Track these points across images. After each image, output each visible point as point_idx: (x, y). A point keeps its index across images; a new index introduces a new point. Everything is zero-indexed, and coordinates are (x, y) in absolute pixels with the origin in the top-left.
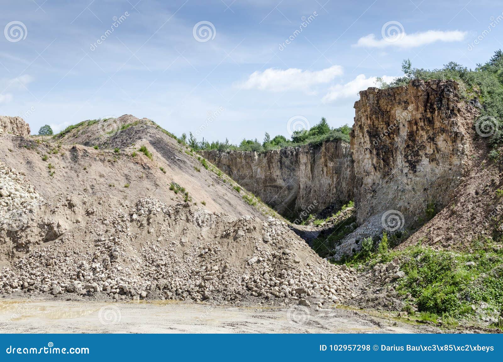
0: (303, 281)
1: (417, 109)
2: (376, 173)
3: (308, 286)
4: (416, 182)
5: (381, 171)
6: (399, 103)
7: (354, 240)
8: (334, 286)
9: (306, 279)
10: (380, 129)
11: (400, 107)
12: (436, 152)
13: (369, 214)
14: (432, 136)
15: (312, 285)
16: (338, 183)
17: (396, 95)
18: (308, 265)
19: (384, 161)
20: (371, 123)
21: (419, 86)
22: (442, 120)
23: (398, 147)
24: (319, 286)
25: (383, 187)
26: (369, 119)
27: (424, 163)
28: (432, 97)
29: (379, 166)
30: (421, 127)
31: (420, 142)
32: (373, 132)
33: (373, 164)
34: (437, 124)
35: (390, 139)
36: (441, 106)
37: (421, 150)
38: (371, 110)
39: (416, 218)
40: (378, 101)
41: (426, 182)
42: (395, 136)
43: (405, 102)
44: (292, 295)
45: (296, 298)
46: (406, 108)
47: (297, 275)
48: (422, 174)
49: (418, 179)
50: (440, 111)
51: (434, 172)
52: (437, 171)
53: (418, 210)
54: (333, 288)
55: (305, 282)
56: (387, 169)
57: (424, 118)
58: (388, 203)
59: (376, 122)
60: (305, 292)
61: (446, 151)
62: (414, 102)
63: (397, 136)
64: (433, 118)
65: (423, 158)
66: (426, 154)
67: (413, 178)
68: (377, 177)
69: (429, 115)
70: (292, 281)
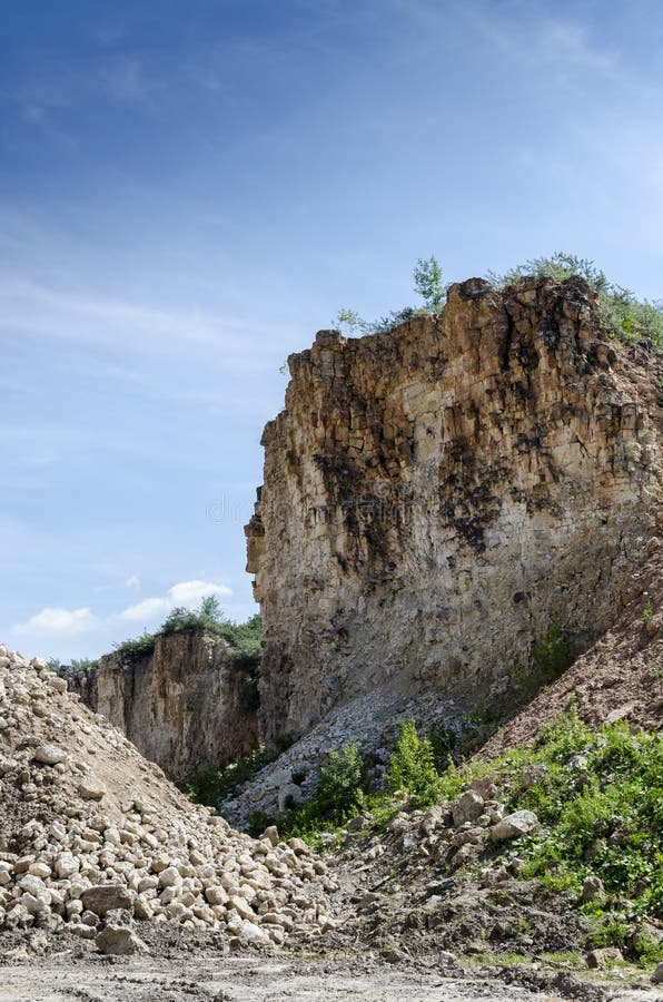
0: (117, 865)
1: (477, 368)
2: (345, 579)
3: (136, 881)
4: (485, 583)
5: (362, 570)
6: (415, 366)
7: (287, 773)
8: (246, 888)
9: (128, 855)
10: (353, 452)
11: (418, 376)
12: (548, 478)
13: (329, 701)
14: (530, 435)
15: (155, 880)
16: (194, 734)
17: (401, 349)
18: (136, 809)
19: (370, 540)
20: (328, 435)
21: (481, 295)
22: (565, 378)
23: (413, 493)
24: (185, 884)
25: (367, 621)
26: (320, 423)
27: (509, 519)
28: (522, 326)
29: (357, 555)
30: (494, 415)
31: (489, 463)
32: (333, 459)
33: (335, 554)
34: (548, 397)
35: (388, 475)
36: (558, 340)
37: (495, 482)
38: (326, 397)
39: (498, 688)
40: (346, 371)
41: (519, 576)
42: (403, 464)
43: (433, 360)
44: (66, 917)
45: (86, 928)
46: (437, 376)
47: (91, 839)
48: (504, 554)
49: (490, 570)
50: (557, 353)
51: (546, 543)
52: (556, 537)
53: (501, 663)
54: (241, 895)
55: (124, 866)
56: (379, 566)
57: (500, 389)
58: (388, 664)
59: (342, 432)
60: (123, 903)
61: (584, 473)
62: (465, 348)
63: (408, 464)
64: (530, 383)
65: (505, 506)
66: (515, 491)
67: (476, 570)
68: (349, 589)
69: (518, 374)
70: (68, 862)
